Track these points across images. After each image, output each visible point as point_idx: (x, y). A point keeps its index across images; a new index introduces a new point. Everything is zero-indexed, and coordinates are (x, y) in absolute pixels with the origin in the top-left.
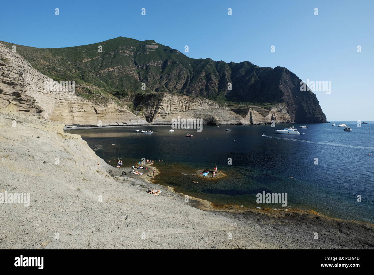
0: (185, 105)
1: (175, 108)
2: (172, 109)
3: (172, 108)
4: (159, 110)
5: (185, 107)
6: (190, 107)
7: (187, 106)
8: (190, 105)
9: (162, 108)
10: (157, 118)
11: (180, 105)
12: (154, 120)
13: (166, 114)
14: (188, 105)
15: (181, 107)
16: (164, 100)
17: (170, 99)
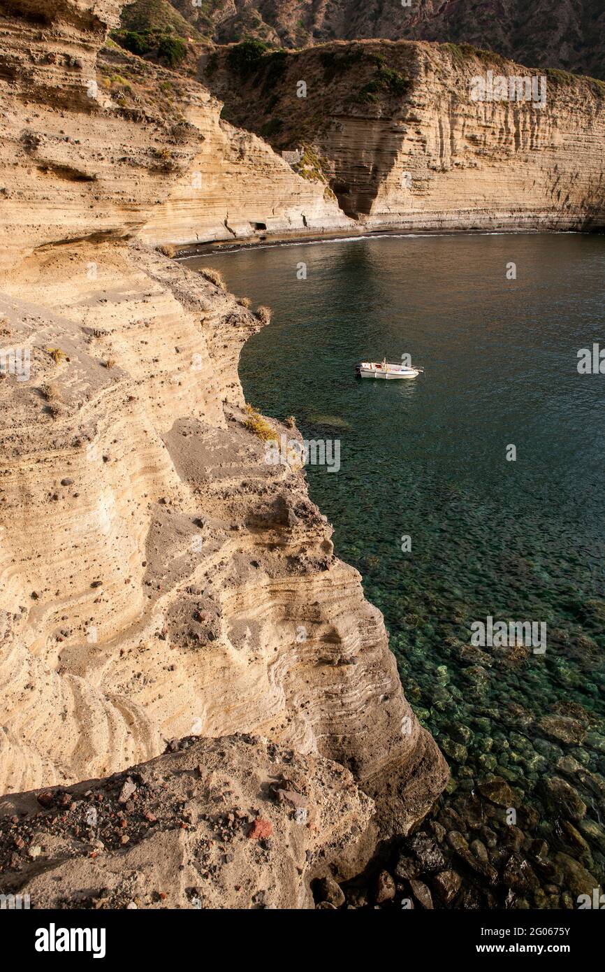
0: (516, 123)
1: (473, 139)
2: (461, 143)
3: (458, 135)
4: (407, 146)
5: (517, 136)
6: (540, 134)
7: (528, 126)
8: (543, 119)
9: (415, 137)
10: (392, 194)
11: (497, 118)
12: (378, 206)
13: (434, 169)
14: (532, 123)
15: (501, 131)
16: (423, 87)
17: (449, 82)
